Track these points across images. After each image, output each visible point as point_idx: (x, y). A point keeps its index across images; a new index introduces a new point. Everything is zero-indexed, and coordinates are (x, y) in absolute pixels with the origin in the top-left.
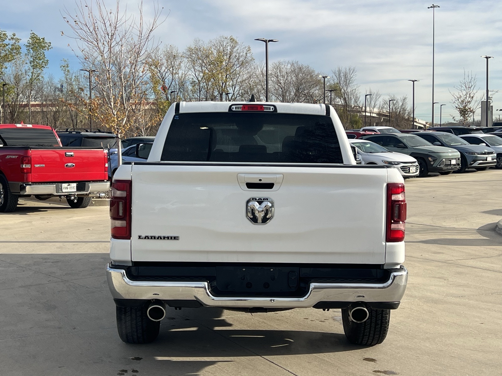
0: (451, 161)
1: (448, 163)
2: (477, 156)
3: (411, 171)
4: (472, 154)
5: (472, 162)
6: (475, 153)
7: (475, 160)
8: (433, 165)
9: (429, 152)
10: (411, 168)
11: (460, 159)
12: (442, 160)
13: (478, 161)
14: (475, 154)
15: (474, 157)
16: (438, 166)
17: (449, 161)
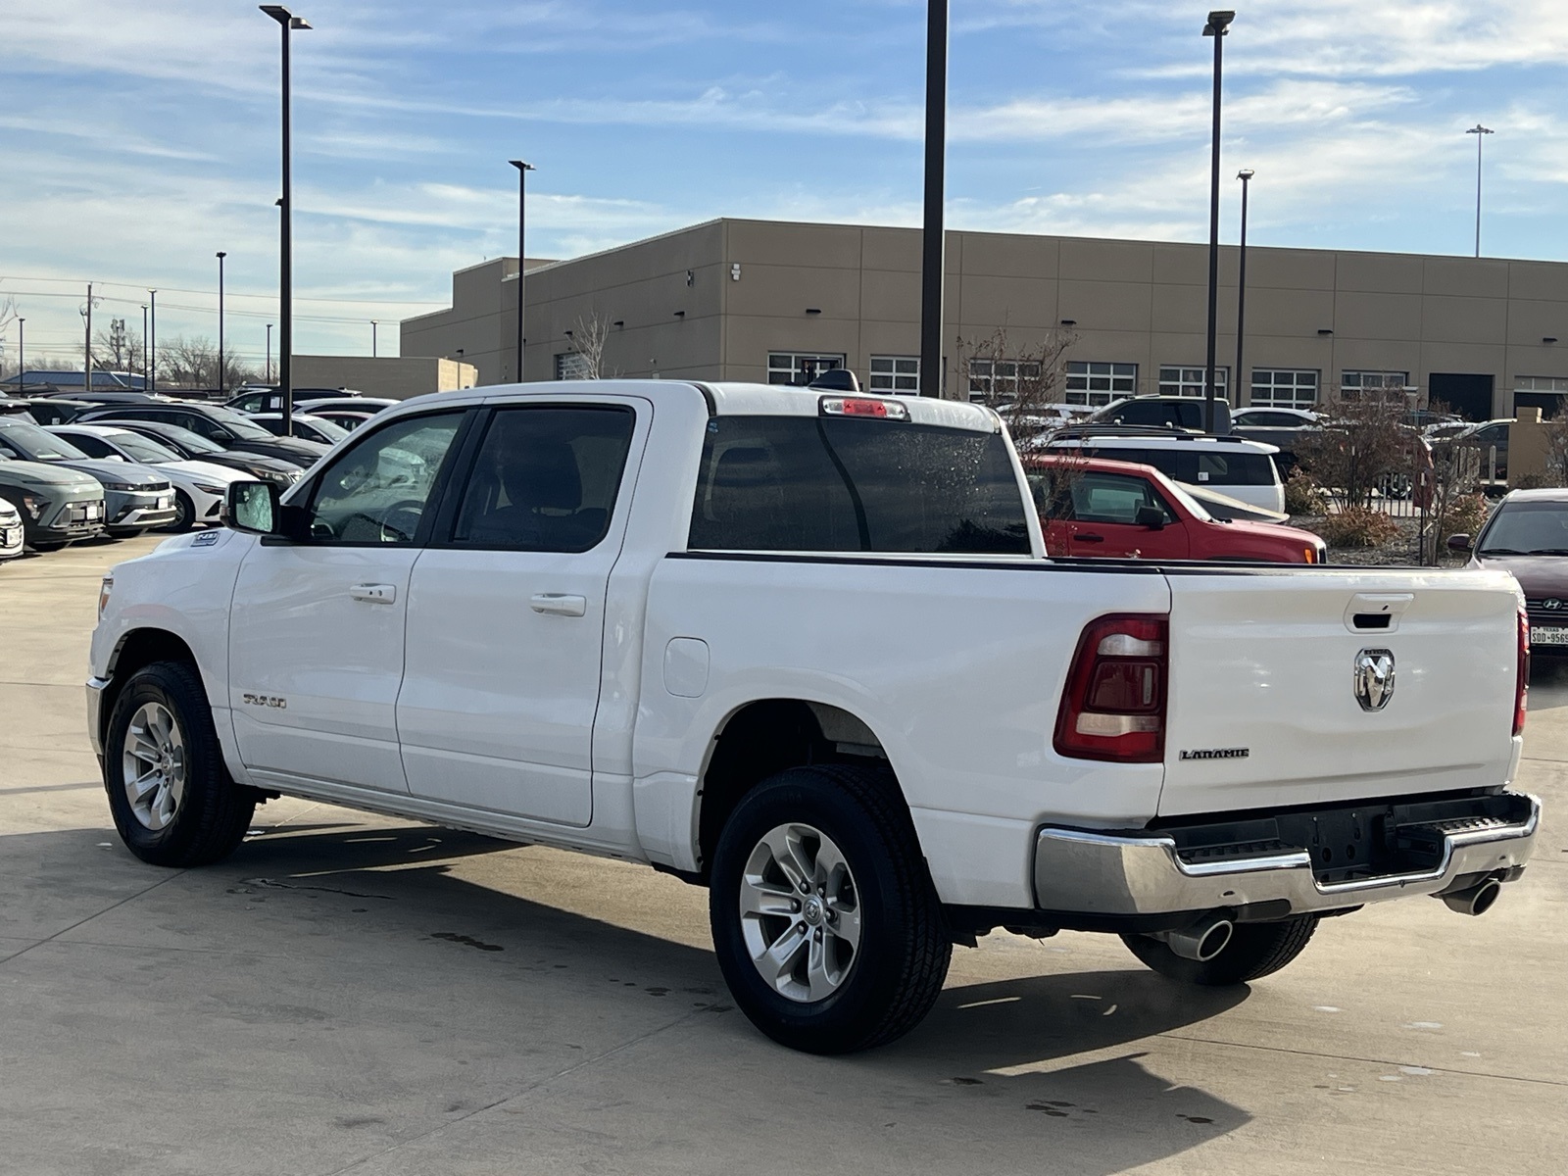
0: (85, 508)
1: (79, 514)
2: (134, 496)
3: (9, 542)
4: (116, 489)
5: (121, 511)
6: (128, 485)
7: (129, 506)
8: (38, 520)
9: (25, 482)
10: (9, 533)
11: (104, 502)
12: (65, 505)
13: (136, 511)
14: (128, 490)
15: (127, 498)
16: (55, 526)
17: (82, 508)
